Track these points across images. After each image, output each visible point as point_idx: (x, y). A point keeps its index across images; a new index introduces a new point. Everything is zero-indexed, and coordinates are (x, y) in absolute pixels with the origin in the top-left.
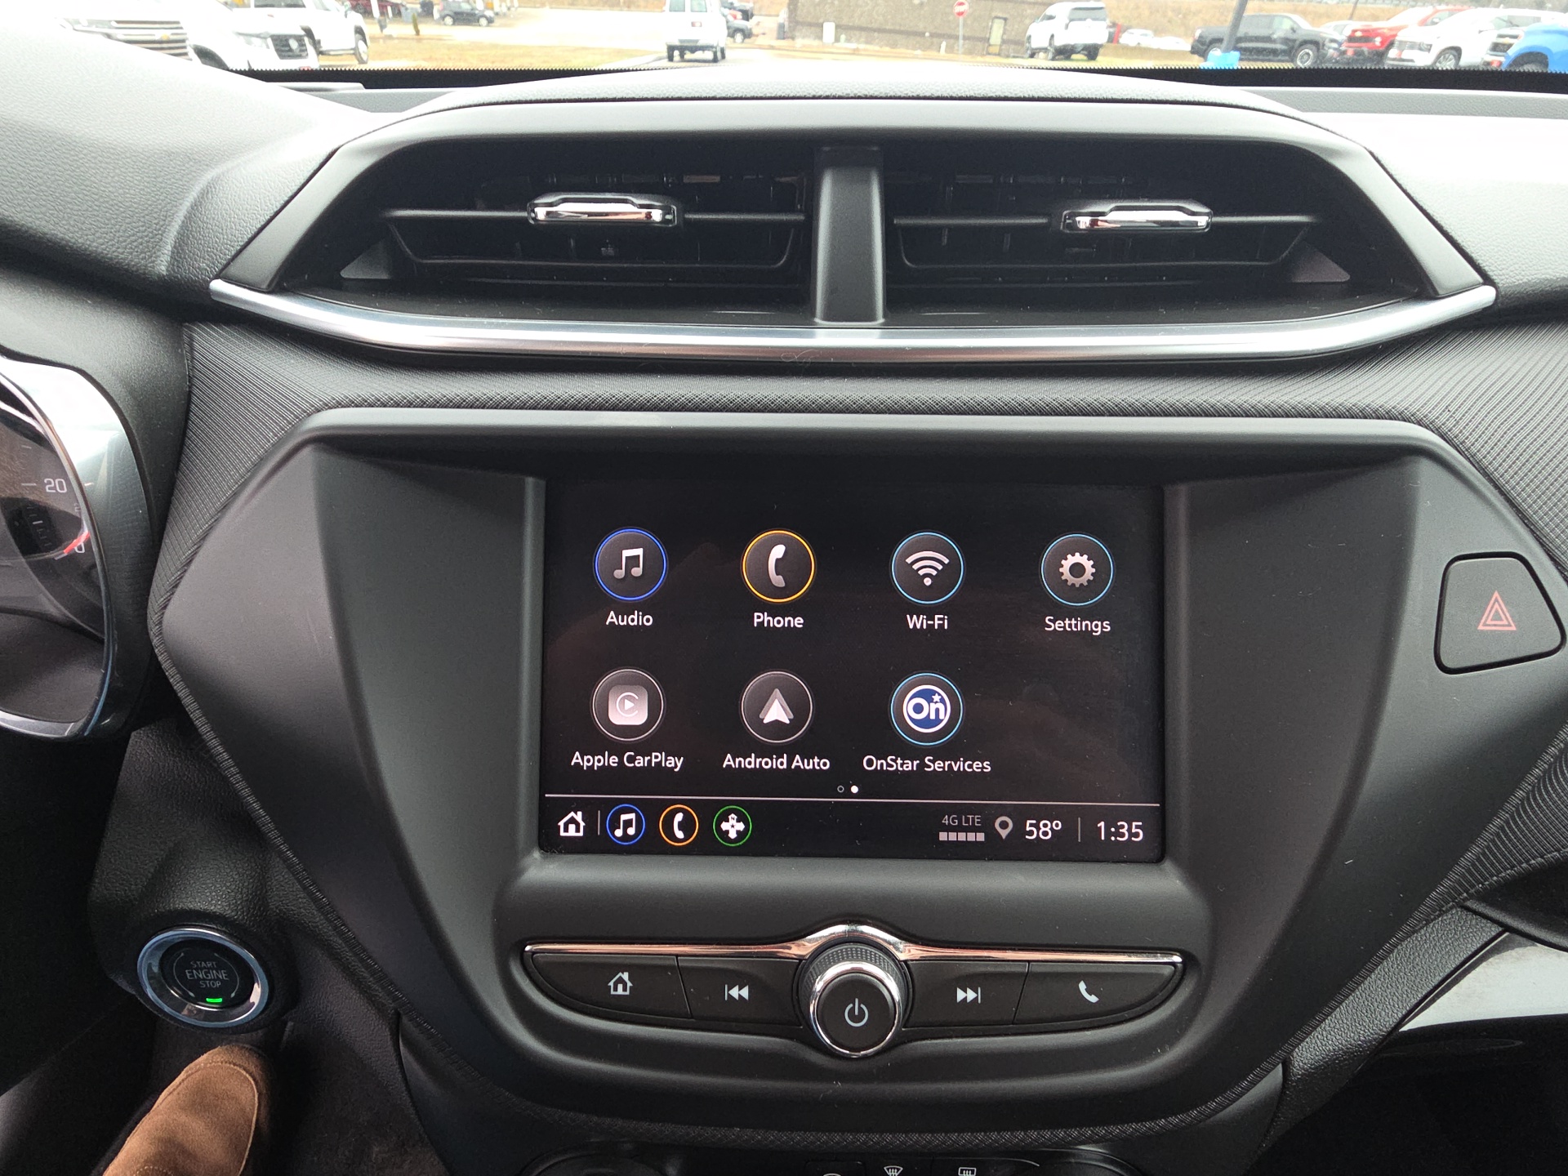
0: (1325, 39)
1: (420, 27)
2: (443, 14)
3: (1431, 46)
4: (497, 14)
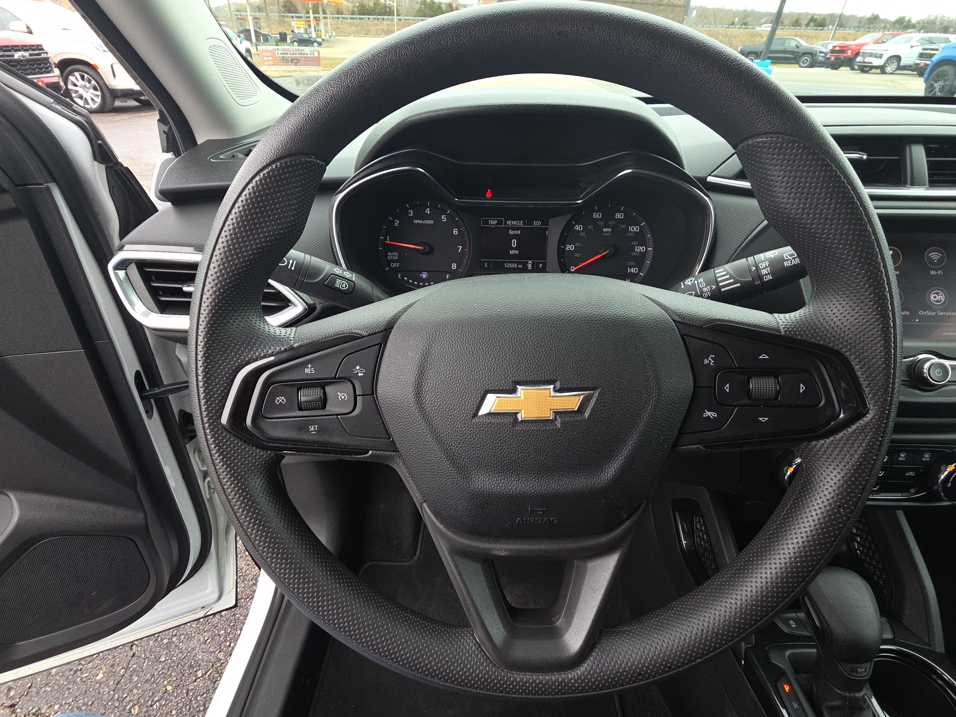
0: (816, 51)
2: (292, 41)
3: (882, 55)
4: (323, 40)
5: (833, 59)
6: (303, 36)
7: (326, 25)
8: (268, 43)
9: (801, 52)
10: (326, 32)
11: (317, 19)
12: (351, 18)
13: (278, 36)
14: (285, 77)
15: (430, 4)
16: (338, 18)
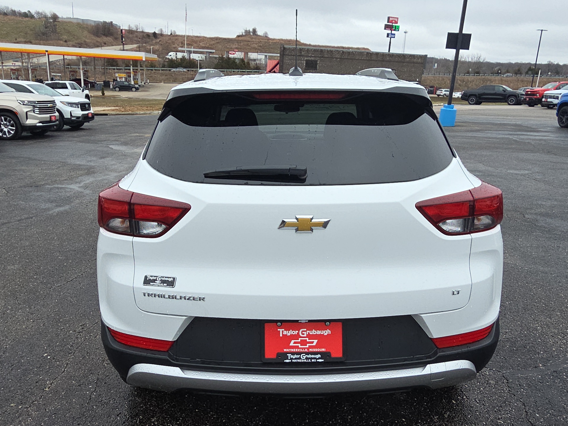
0: (518, 94)
1: (105, 92)
2: (115, 86)
3: (558, 97)
4: (139, 86)
5: (528, 99)
6: (123, 84)
7: (142, 74)
8: (94, 89)
9: (508, 94)
10: (142, 80)
11: (135, 72)
12: (162, 70)
13: (103, 83)
14: (120, 115)
15: (226, 60)
16: (152, 70)
